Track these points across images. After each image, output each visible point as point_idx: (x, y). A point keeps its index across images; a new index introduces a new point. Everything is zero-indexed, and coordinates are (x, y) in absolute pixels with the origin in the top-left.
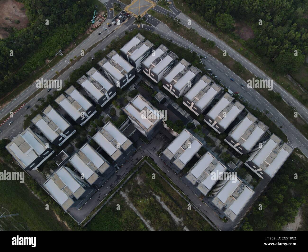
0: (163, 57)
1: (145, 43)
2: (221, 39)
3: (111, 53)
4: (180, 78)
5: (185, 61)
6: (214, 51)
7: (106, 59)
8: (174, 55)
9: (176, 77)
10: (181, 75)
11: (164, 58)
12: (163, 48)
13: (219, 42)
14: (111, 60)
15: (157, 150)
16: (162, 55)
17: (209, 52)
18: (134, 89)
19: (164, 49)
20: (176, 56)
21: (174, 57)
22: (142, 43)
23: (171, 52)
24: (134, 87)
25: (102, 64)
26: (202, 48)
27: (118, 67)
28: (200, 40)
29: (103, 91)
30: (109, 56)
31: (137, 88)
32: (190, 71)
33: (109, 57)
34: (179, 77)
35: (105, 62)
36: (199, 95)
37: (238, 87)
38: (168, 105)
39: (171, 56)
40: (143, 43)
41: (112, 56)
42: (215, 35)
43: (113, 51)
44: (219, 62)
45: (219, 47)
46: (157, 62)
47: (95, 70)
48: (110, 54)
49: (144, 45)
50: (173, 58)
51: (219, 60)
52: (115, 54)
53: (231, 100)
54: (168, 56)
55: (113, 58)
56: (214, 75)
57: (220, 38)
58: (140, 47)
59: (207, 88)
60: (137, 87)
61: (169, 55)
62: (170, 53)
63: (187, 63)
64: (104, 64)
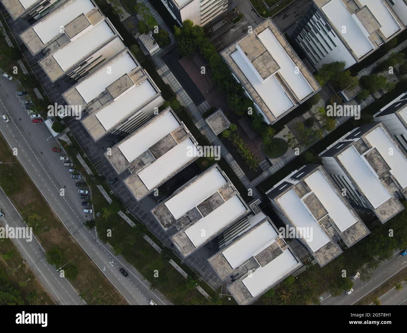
0: (191, 218)
1: (231, 271)
2: (29, 269)
3: (330, 258)
4: (159, 143)
5: (134, 193)
6: (56, 238)
7: (346, 242)
8: (161, 218)
9: (170, 146)
10: (155, 151)
11: (187, 213)
12: (184, 245)
13: (37, 262)
14: (333, 234)
15: (241, 28)
16: (191, 225)
17: (69, 240)
18: (272, 161)
19: (181, 240)
20: (155, 213)
21: (160, 211)
22: (238, 274)
23: (166, 229)
24: (271, 165)
25: (358, 227)
26: (81, 253)
27: (316, 208)
28: (80, 277)
29: (363, 148)
30: (335, 250)
31: (265, 161)
32: (130, 160)
33: (338, 247)
34: (162, 146)
35: (348, 231)
36: (123, 86)
37: (30, 134)
38: (201, 105)
39: (169, 216)
40: (235, 273)
41: (328, 248)
42: (41, 284)
43: (322, 261)
44: (53, 209)
45: (40, 249)
46: (209, 203)
47: (378, 213)
48: (332, 255)
49: (234, 266)
50: (166, 208)
51: (52, 214)
52: (318, 253)
53: (48, 61)
54: (177, 217)
55: (327, 240)
56: (75, 174)
57: (31, 275)
58: (247, 261)
59: (97, 104)
60: (265, 164)
61: (172, 218)
62: (168, 225)
63: (131, 187)
64: (353, 227)
